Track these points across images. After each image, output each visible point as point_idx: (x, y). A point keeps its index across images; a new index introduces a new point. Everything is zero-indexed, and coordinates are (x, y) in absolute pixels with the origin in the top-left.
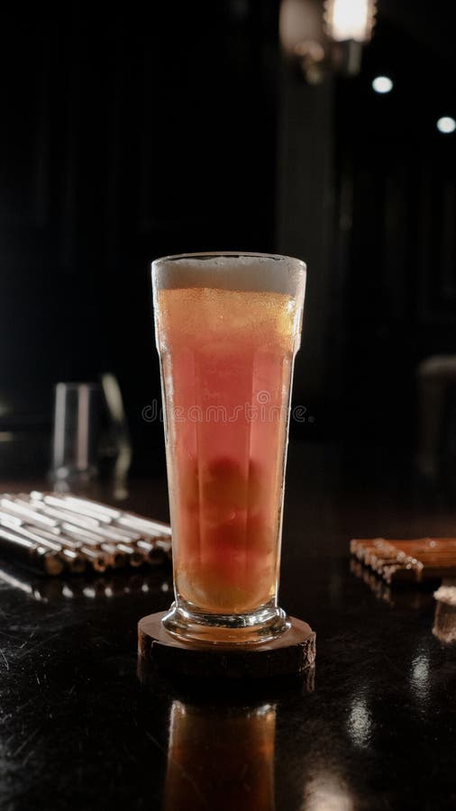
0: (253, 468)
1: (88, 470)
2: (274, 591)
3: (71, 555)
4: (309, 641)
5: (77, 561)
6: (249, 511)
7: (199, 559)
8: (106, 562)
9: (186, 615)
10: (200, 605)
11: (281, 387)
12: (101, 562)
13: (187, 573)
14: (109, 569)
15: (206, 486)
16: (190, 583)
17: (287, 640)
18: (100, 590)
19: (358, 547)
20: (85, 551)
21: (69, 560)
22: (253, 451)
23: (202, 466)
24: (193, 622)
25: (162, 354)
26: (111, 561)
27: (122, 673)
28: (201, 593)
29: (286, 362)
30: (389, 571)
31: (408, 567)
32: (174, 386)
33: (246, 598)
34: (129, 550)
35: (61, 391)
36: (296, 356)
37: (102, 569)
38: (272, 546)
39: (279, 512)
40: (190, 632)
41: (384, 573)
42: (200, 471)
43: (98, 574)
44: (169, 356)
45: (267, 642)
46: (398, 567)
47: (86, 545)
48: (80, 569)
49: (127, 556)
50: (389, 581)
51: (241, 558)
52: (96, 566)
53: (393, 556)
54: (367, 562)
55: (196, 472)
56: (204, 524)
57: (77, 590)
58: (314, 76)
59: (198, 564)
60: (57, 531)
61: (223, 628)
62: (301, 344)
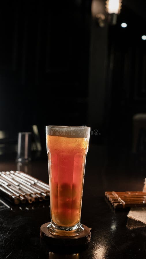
0: (74, 186)
1: (28, 159)
2: (79, 219)
3: (22, 198)
4: (89, 235)
5: (23, 200)
6: (72, 199)
7: (58, 211)
8: (32, 200)
9: (54, 227)
10: (58, 224)
11: (82, 164)
12: (31, 200)
13: (55, 215)
14: (33, 202)
15: (60, 191)
16: (55, 218)
17: (83, 235)
18: (30, 208)
19: (107, 194)
20: (26, 196)
21: (21, 199)
22: (74, 181)
23: (59, 186)
24: (56, 229)
25: (48, 153)
26: (34, 200)
27: (35, 244)
28: (58, 221)
29: (84, 156)
30: (116, 204)
31: (121, 203)
32: (52, 163)
33: (71, 223)
34: (39, 196)
35: (20, 135)
36: (87, 154)
37: (31, 202)
38: (79, 208)
39: (81, 199)
40: (55, 232)
41: (114, 205)
42: (59, 187)
43: (30, 204)
44: (50, 154)
45: (76, 236)
46: (118, 204)
47: (26, 194)
48: (24, 202)
49: (38, 198)
50: (115, 208)
51: (70, 211)
52: (29, 202)
53: (117, 199)
54: (109, 200)
55: (57, 188)
56: (59, 202)
57: (24, 208)
58: (102, 25)
59: (57, 213)
60: (18, 188)
61: (64, 231)
62: (89, 150)
